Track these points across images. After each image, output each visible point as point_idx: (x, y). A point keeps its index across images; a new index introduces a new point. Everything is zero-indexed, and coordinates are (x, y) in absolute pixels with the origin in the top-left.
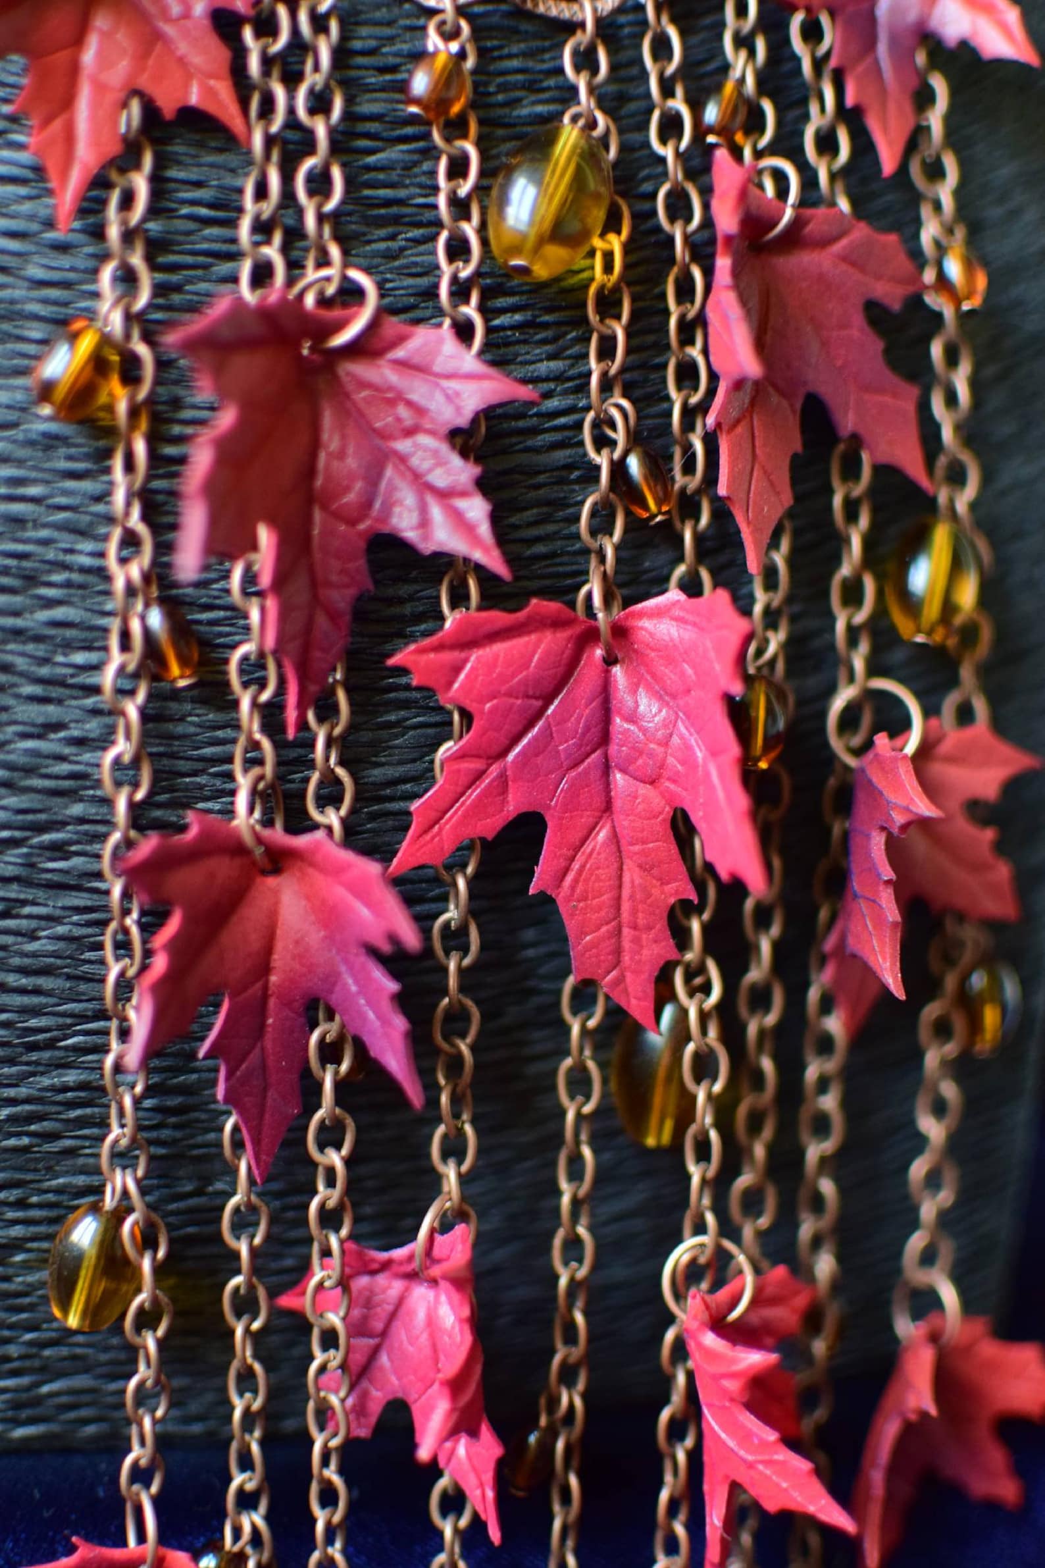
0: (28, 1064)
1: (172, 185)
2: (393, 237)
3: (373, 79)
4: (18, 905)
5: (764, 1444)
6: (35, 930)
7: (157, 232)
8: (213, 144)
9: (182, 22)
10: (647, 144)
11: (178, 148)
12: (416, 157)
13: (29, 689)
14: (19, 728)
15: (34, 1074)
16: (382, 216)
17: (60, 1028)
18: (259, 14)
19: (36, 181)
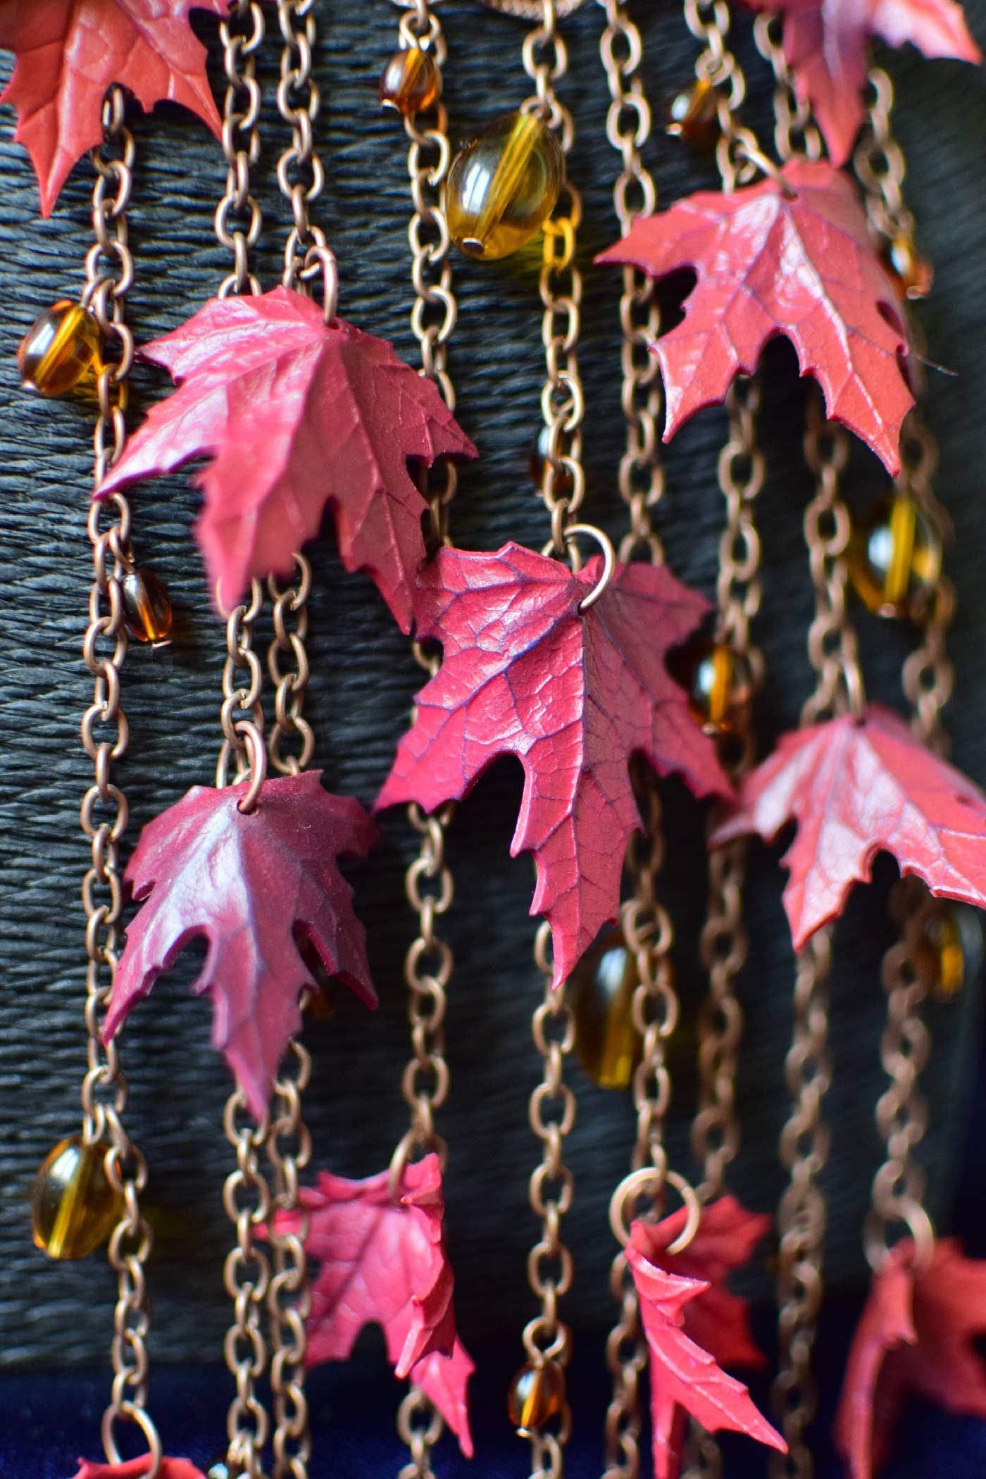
0: (19, 1006)
1: (156, 175)
2: (365, 225)
3: (346, 75)
4: (9, 856)
5: (701, 1366)
6: (25, 880)
7: (141, 219)
8: (194, 136)
9: (161, 20)
10: (604, 139)
11: (160, 140)
12: (387, 149)
13: (19, 652)
14: (10, 689)
15: (23, 1016)
16: (354, 206)
17: (49, 972)
18: (235, 14)
19: (27, 171)
